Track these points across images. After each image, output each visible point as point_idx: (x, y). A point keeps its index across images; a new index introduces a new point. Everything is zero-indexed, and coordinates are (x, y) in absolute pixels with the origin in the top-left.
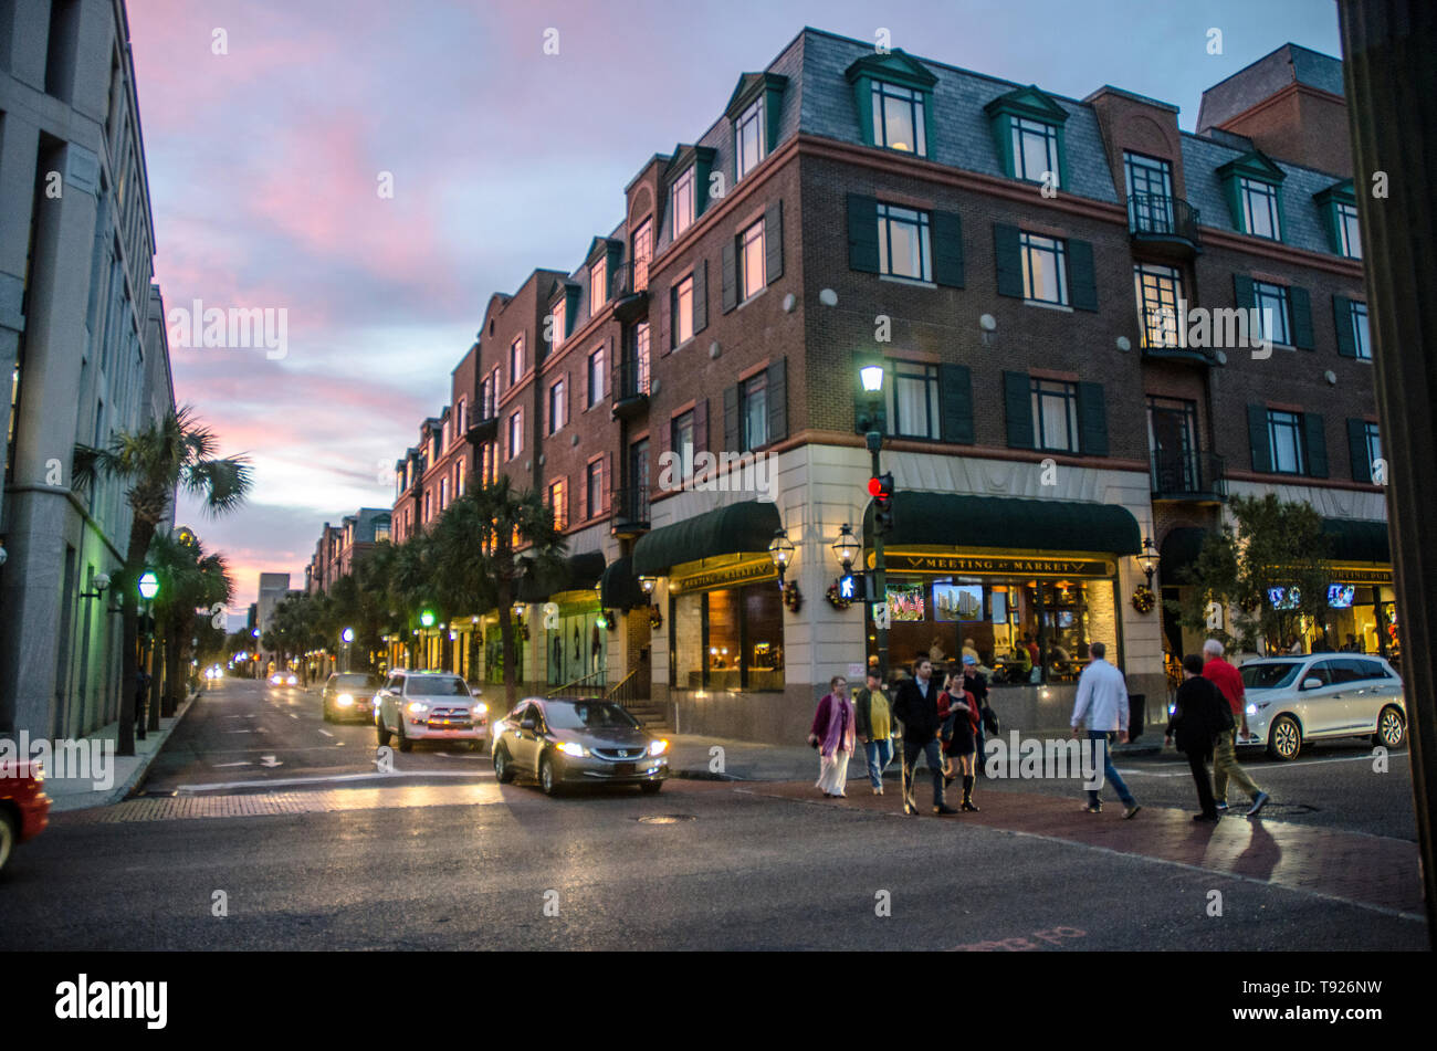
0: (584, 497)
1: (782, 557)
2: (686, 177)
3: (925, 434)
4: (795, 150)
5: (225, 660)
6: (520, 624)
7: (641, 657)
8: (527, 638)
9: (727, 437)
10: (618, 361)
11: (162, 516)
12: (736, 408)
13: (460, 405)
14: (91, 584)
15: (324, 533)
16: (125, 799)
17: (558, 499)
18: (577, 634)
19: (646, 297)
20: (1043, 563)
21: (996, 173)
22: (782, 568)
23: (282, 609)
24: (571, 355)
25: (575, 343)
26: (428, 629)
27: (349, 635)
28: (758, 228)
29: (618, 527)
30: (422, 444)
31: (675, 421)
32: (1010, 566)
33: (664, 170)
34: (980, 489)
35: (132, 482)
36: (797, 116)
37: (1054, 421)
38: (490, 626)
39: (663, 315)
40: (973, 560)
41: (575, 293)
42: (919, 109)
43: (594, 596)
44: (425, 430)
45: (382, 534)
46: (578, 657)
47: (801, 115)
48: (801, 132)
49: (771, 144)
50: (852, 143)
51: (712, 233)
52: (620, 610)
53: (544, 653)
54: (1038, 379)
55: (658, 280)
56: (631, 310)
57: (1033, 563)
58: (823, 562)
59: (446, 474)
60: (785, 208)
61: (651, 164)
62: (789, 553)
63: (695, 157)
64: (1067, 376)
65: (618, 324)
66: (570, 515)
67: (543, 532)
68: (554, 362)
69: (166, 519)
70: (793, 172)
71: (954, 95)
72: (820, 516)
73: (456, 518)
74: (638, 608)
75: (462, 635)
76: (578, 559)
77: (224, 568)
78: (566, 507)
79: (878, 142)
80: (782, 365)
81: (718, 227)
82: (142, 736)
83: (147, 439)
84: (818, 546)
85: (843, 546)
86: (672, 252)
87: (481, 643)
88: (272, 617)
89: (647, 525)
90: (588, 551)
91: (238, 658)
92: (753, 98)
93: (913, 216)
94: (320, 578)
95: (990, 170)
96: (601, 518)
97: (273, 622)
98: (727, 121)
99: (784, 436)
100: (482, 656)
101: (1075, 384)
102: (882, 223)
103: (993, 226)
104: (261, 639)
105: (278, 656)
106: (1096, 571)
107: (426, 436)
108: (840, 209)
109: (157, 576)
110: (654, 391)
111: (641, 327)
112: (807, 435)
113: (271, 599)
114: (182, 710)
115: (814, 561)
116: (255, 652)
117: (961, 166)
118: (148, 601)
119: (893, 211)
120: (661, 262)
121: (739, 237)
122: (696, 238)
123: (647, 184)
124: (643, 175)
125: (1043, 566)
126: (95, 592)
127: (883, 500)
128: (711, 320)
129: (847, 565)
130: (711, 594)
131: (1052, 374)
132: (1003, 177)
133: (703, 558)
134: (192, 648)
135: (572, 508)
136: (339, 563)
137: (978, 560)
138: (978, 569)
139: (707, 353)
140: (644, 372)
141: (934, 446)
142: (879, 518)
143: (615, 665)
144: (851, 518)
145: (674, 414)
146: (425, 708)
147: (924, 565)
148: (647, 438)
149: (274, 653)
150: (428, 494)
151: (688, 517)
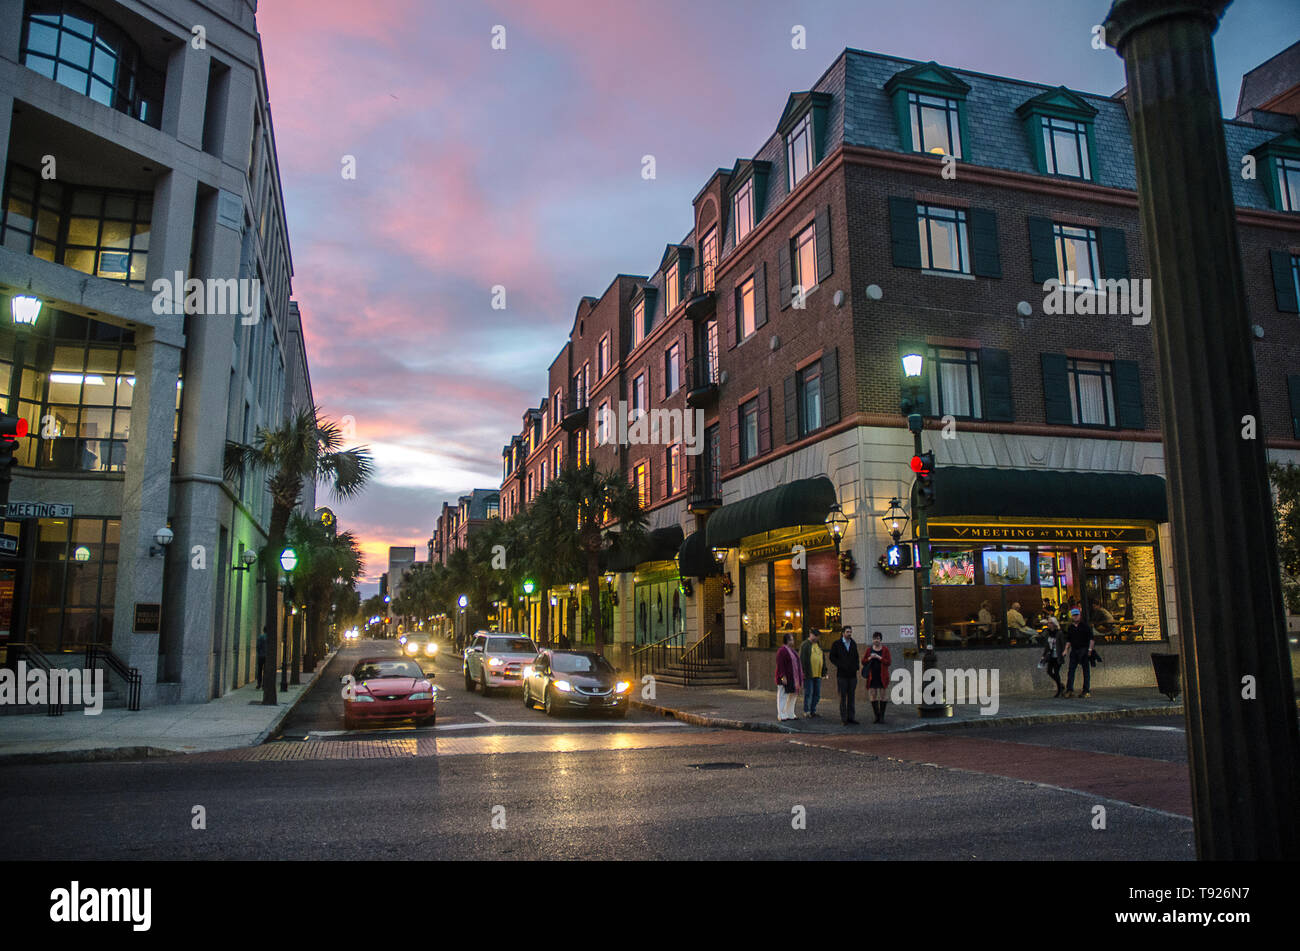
0: (664, 477)
1: (837, 529)
2: (745, 188)
3: (968, 414)
4: (839, 160)
5: (361, 623)
6: (611, 591)
7: (715, 620)
8: (617, 604)
9: (786, 422)
10: (691, 355)
11: (297, 501)
12: (795, 394)
13: (556, 397)
14: (241, 559)
15: (443, 512)
16: (266, 741)
17: (641, 479)
18: (660, 600)
19: (713, 297)
20: (1083, 530)
21: (1029, 170)
22: (837, 539)
23: (407, 578)
24: (650, 350)
25: (653, 340)
26: (529, 596)
27: (463, 601)
28: (810, 232)
29: (693, 504)
30: (524, 432)
31: (741, 408)
32: (1052, 534)
33: (725, 183)
34: (1021, 463)
35: (272, 472)
36: (841, 129)
37: (1090, 399)
38: (584, 592)
39: (728, 313)
40: (1016, 529)
41: (653, 295)
42: (954, 116)
43: (673, 566)
44: (527, 419)
45: (493, 512)
46: (661, 620)
47: (844, 128)
48: (845, 143)
49: (819, 155)
50: (892, 151)
51: (770, 237)
52: (696, 578)
53: (631, 617)
54: (1075, 359)
55: (722, 281)
56: (702, 309)
57: (1073, 531)
58: (874, 533)
59: (545, 459)
60: (832, 213)
61: (715, 178)
62: (844, 525)
63: (752, 170)
64: (1102, 356)
65: (690, 323)
66: (653, 493)
67: (629, 509)
68: (635, 358)
69: (300, 503)
70: (838, 179)
71: (988, 102)
72: (871, 492)
73: (548, 498)
74: (713, 576)
75: (561, 601)
76: (659, 532)
77: (353, 544)
78: (648, 486)
79: (917, 148)
80: (834, 355)
81: (774, 233)
82: (284, 688)
83: (283, 436)
84: (870, 518)
85: (893, 518)
86: (735, 256)
87: (578, 608)
88: (400, 586)
89: (720, 502)
90: (668, 526)
91: (372, 621)
92: (800, 116)
93: (951, 214)
94: (440, 552)
95: (1025, 168)
96: (679, 496)
97: (401, 589)
98: (778, 136)
99: (837, 419)
100: (578, 620)
101: (1111, 363)
102: (922, 223)
103: (1028, 219)
104: (390, 605)
105: (406, 619)
106: (1137, 537)
107: (527, 425)
108: (883, 212)
109: (295, 551)
110: (722, 381)
111: (711, 324)
112: (857, 418)
113: (399, 570)
114: (321, 666)
115: (867, 532)
116: (386, 617)
117: (995, 166)
118: (288, 573)
119: (932, 211)
120: (725, 266)
121: (794, 240)
122: (755, 243)
123: (711, 196)
124: (708, 188)
125: (1083, 534)
126: (245, 565)
127: (925, 477)
128: (770, 315)
129: (896, 535)
130: (776, 563)
131: (1089, 354)
132: (1036, 173)
133: (768, 530)
134: (332, 612)
135: (653, 486)
136: (456, 537)
137: (1021, 529)
138: (1021, 537)
139: (768, 346)
140: (714, 364)
141: (976, 425)
142: (921, 492)
143: (693, 626)
144: (899, 493)
145: (741, 401)
146: (501, 663)
147: (969, 535)
148: (718, 422)
149: (402, 617)
150: (530, 476)
151: (754, 494)
